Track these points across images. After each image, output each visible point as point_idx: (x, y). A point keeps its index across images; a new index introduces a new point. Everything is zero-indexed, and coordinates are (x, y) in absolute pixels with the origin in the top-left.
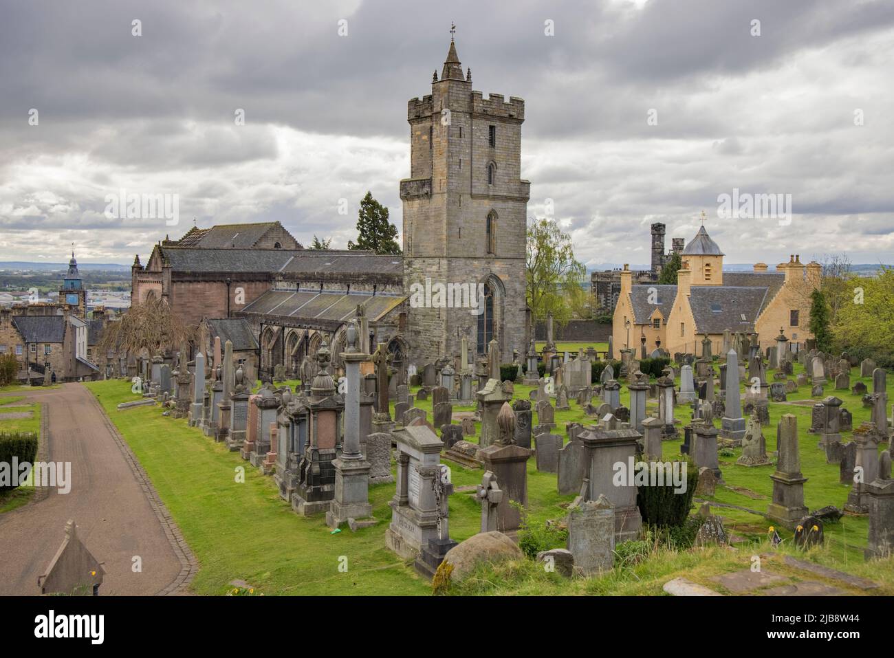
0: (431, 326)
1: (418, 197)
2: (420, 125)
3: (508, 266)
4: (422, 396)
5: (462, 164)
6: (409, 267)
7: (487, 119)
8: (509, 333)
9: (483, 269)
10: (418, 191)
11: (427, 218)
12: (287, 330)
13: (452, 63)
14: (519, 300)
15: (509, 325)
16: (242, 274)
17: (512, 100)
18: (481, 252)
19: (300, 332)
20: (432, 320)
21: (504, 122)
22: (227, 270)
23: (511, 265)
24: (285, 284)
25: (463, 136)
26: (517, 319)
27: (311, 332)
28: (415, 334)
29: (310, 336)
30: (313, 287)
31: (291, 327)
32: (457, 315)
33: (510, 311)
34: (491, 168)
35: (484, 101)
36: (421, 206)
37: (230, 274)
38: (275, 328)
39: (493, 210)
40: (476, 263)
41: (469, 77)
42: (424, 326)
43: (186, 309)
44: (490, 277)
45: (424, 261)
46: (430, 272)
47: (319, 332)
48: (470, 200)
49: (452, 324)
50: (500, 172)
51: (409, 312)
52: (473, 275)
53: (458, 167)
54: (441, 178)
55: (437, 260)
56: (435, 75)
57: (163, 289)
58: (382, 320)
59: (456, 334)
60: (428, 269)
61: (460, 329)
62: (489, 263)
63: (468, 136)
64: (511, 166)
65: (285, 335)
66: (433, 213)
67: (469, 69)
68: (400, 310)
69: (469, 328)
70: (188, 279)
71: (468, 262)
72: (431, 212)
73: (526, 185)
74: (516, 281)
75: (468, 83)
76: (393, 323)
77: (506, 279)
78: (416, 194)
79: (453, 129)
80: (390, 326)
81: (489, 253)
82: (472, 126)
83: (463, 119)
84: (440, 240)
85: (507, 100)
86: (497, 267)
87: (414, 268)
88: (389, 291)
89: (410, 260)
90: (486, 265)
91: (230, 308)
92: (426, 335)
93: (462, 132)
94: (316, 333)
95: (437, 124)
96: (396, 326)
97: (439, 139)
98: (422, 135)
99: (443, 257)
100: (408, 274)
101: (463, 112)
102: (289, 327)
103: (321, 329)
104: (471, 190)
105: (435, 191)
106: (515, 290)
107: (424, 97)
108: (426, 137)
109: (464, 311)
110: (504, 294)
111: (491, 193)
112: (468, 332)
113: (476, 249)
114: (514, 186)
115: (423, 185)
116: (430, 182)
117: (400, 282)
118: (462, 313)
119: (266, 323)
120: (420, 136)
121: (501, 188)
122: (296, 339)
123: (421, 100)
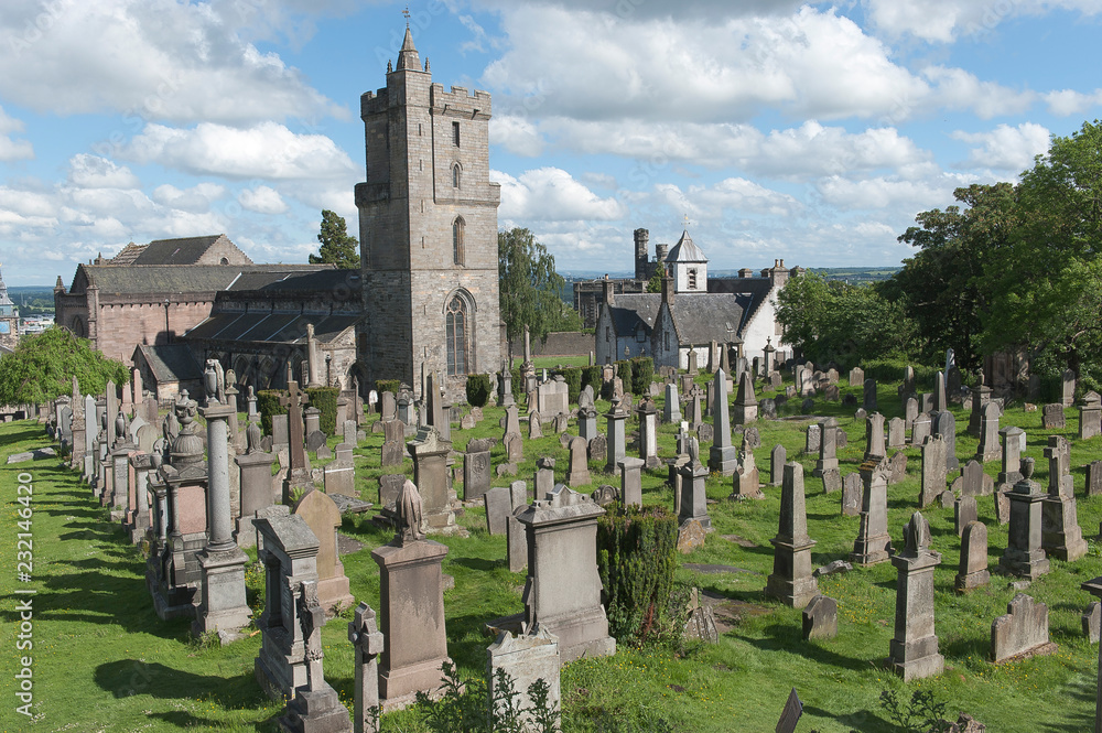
0: (394, 346)
1: (375, 202)
2: (374, 123)
3: (476, 278)
5: (423, 165)
6: (367, 282)
7: (450, 115)
8: (482, 351)
9: (451, 282)
10: (375, 196)
11: (385, 225)
12: (234, 356)
13: (407, 51)
14: (492, 315)
15: (481, 343)
17: (476, 94)
18: (448, 261)
19: (249, 357)
20: (395, 340)
21: (469, 117)
22: (166, 290)
23: (481, 276)
24: (232, 304)
25: (423, 133)
26: (491, 336)
27: (261, 357)
28: (377, 356)
29: (260, 362)
30: (263, 307)
31: (239, 353)
32: (423, 334)
33: (482, 327)
34: (456, 169)
35: (445, 94)
36: (379, 213)
37: (168, 295)
38: (221, 354)
39: (459, 215)
40: (442, 275)
41: (426, 67)
42: (388, 346)
43: (118, 336)
44: (460, 290)
45: (384, 275)
46: (391, 286)
48: (434, 205)
49: (417, 344)
50: (466, 174)
51: (369, 332)
52: (440, 289)
53: (419, 168)
54: (401, 181)
55: (399, 273)
56: (389, 65)
58: (340, 342)
59: (423, 355)
60: (389, 283)
61: (427, 349)
62: (457, 275)
63: (428, 133)
64: (478, 167)
65: (232, 362)
66: (392, 221)
67: (427, 59)
68: (360, 330)
69: (437, 347)
70: (119, 301)
71: (433, 274)
72: (391, 219)
73: (496, 188)
74: (488, 294)
75: (426, 74)
76: (352, 344)
77: (476, 292)
78: (373, 199)
79: (413, 126)
80: (349, 348)
81: (457, 263)
82: (432, 122)
83: (423, 115)
84: (401, 250)
85: (471, 95)
86: (466, 280)
87: (373, 283)
88: (347, 309)
89: (369, 274)
90: (454, 278)
92: (389, 357)
93: (423, 129)
94: (266, 358)
95: (394, 120)
96: (355, 349)
97: (396, 138)
98: (377, 133)
99: (405, 270)
100: (368, 291)
101: (422, 107)
102: (236, 352)
103: (272, 354)
104: (434, 195)
105: (393, 195)
106: (487, 304)
107: (379, 91)
108: (381, 136)
109: (431, 330)
110: (475, 308)
111: (456, 197)
112: (436, 351)
113: (442, 260)
114: (482, 189)
115: (380, 190)
116: (387, 186)
117: (359, 299)
118: (427, 332)
119: (211, 348)
120: (375, 135)
121: (468, 192)
122: (245, 366)
123: (375, 95)
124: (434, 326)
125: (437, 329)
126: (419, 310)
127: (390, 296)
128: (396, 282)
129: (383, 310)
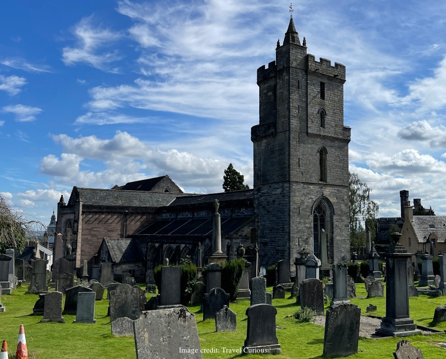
0: (276, 237)
1: (265, 137)
2: (266, 85)
3: (335, 191)
4: (279, 294)
5: (300, 109)
6: (258, 193)
7: (319, 77)
8: (337, 244)
9: (317, 192)
10: (265, 132)
11: (272, 152)
12: (165, 246)
13: (291, 33)
14: (344, 218)
15: (338, 238)
16: (136, 208)
17: (336, 65)
18: (315, 178)
19: (174, 246)
20: (277, 233)
21: (331, 80)
22: (126, 205)
23: (338, 190)
24: (168, 215)
25: (300, 87)
26: (343, 233)
27: (183, 246)
28: (263, 245)
29: (181, 249)
30: (187, 215)
31: (168, 243)
32: (298, 228)
33: (338, 227)
34: (322, 114)
35: (316, 62)
36: (268, 144)
37: (127, 208)
38: (157, 245)
39: (323, 147)
40: (311, 187)
41: (304, 44)
42: (271, 238)
43: (93, 233)
44: (323, 199)
45: (270, 187)
46: (275, 194)
47: (188, 246)
48: (307, 137)
49: (294, 235)
50: (328, 118)
51: (258, 228)
52: (310, 196)
53: (297, 111)
54: (284, 120)
55: (281, 184)
56: (278, 43)
57: (75, 217)
58: (237, 234)
59: (297, 244)
60: (274, 193)
61: (300, 239)
62: (322, 188)
63: (304, 87)
64: (336, 114)
65: (164, 250)
66: (277, 148)
67: (304, 38)
68: (252, 226)
69: (307, 239)
70: (95, 210)
71: (305, 186)
72: (276, 147)
73: (348, 130)
74: (342, 203)
75: (304, 48)
76: (245, 236)
77: (334, 201)
78: (264, 135)
79: (293, 81)
80: (243, 238)
81: (321, 180)
82: (307, 80)
83: (300, 75)
84: (283, 168)
85: (333, 64)
86: (327, 191)
87: (262, 193)
88: (243, 213)
89: (259, 187)
90: (319, 189)
91: (127, 232)
92: (272, 245)
93: (300, 85)
94: (186, 246)
95: (280, 79)
96: (248, 239)
97: (282, 90)
98: (268, 92)
99: (286, 182)
100: (258, 199)
101: (300, 69)
102: (166, 243)
103: (189, 244)
104: (307, 130)
105: (278, 130)
106: (341, 210)
107: (270, 64)
108: (270, 94)
109: (303, 225)
110: (333, 212)
111: (322, 134)
112: (306, 242)
113: (311, 177)
114: (339, 130)
115: (269, 128)
116: (274, 125)
117: (252, 205)
118: (301, 227)
119: (151, 242)
120: (266, 94)
121: (329, 131)
122: (171, 252)
123: (267, 67)
124: (305, 223)
125: (307, 225)
126: (295, 211)
127: (274, 201)
128: (279, 191)
129: (268, 212)
